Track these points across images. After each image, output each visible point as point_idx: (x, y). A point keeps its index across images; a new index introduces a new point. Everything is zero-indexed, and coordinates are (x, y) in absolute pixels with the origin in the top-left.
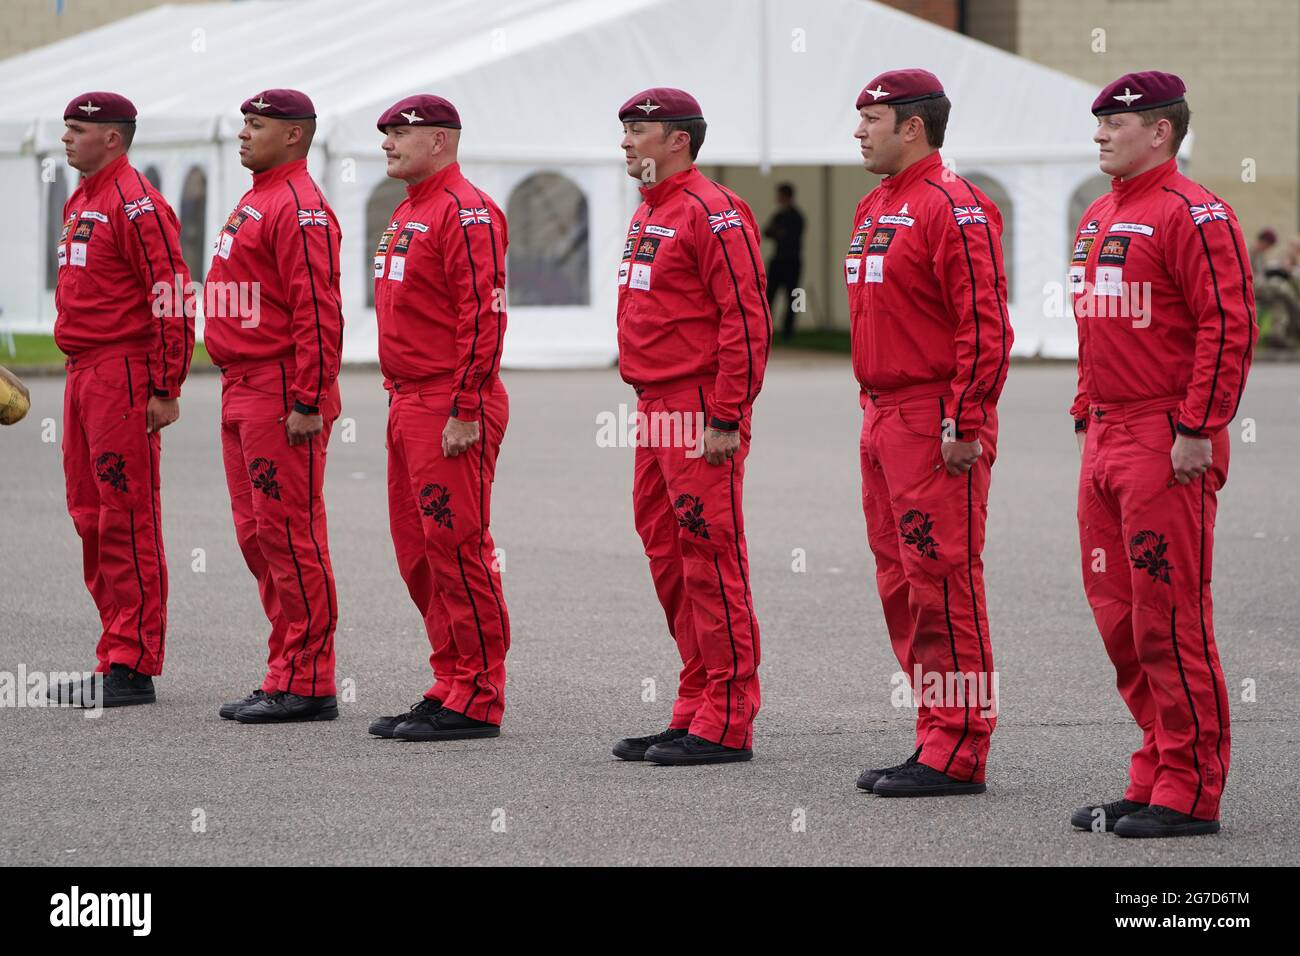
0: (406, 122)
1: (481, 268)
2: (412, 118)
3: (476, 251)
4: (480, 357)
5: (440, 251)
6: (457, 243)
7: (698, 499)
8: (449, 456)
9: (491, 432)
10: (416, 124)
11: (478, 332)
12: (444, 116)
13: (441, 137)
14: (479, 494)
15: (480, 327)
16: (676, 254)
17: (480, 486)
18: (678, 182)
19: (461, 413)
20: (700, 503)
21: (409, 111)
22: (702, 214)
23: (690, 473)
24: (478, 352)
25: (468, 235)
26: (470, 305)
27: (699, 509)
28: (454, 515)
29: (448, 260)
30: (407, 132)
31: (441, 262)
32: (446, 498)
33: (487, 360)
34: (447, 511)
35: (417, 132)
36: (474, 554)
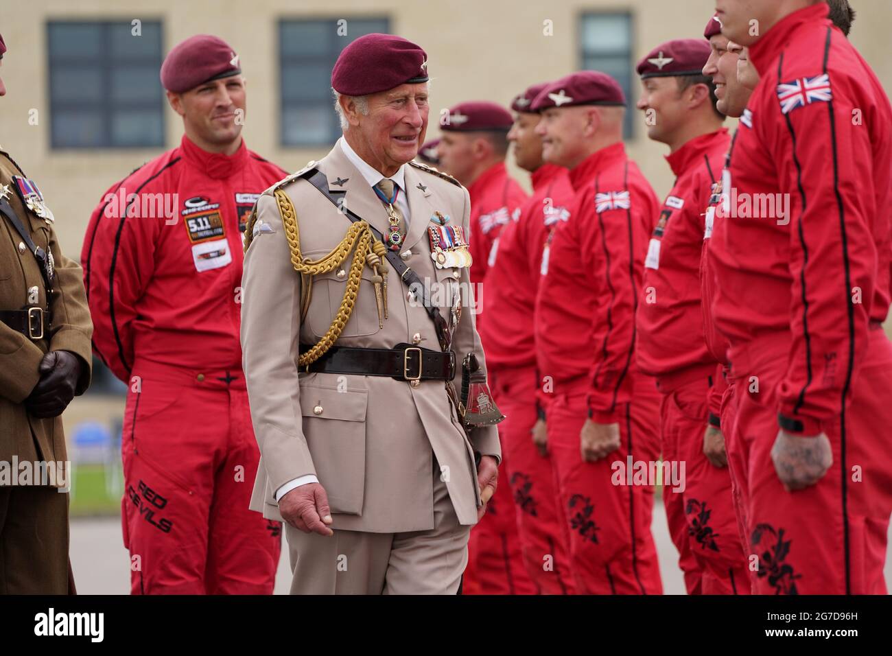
0: (552, 104)
1: (615, 257)
2: (560, 99)
3: (612, 238)
4: (612, 353)
5: (578, 240)
6: (591, 231)
7: (704, 504)
8: (589, 462)
9: (639, 437)
10: (565, 105)
11: (611, 326)
12: (598, 94)
13: (594, 116)
14: (627, 505)
15: (614, 320)
16: (681, 228)
17: (627, 496)
18: (699, 147)
19: (595, 415)
20: (707, 509)
21: (556, 92)
22: (706, 182)
23: (697, 475)
24: (610, 348)
25: (603, 222)
26: (605, 297)
27: (705, 515)
28: (598, 529)
29: (584, 249)
30: (557, 114)
31: (577, 251)
32: (589, 510)
33: (621, 356)
34: (591, 524)
35: (566, 113)
36: (626, 572)
